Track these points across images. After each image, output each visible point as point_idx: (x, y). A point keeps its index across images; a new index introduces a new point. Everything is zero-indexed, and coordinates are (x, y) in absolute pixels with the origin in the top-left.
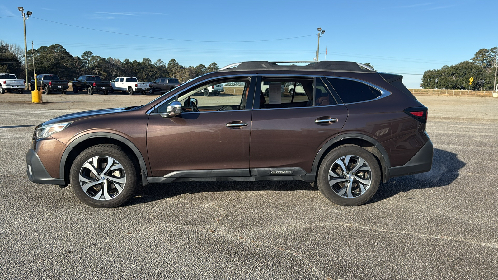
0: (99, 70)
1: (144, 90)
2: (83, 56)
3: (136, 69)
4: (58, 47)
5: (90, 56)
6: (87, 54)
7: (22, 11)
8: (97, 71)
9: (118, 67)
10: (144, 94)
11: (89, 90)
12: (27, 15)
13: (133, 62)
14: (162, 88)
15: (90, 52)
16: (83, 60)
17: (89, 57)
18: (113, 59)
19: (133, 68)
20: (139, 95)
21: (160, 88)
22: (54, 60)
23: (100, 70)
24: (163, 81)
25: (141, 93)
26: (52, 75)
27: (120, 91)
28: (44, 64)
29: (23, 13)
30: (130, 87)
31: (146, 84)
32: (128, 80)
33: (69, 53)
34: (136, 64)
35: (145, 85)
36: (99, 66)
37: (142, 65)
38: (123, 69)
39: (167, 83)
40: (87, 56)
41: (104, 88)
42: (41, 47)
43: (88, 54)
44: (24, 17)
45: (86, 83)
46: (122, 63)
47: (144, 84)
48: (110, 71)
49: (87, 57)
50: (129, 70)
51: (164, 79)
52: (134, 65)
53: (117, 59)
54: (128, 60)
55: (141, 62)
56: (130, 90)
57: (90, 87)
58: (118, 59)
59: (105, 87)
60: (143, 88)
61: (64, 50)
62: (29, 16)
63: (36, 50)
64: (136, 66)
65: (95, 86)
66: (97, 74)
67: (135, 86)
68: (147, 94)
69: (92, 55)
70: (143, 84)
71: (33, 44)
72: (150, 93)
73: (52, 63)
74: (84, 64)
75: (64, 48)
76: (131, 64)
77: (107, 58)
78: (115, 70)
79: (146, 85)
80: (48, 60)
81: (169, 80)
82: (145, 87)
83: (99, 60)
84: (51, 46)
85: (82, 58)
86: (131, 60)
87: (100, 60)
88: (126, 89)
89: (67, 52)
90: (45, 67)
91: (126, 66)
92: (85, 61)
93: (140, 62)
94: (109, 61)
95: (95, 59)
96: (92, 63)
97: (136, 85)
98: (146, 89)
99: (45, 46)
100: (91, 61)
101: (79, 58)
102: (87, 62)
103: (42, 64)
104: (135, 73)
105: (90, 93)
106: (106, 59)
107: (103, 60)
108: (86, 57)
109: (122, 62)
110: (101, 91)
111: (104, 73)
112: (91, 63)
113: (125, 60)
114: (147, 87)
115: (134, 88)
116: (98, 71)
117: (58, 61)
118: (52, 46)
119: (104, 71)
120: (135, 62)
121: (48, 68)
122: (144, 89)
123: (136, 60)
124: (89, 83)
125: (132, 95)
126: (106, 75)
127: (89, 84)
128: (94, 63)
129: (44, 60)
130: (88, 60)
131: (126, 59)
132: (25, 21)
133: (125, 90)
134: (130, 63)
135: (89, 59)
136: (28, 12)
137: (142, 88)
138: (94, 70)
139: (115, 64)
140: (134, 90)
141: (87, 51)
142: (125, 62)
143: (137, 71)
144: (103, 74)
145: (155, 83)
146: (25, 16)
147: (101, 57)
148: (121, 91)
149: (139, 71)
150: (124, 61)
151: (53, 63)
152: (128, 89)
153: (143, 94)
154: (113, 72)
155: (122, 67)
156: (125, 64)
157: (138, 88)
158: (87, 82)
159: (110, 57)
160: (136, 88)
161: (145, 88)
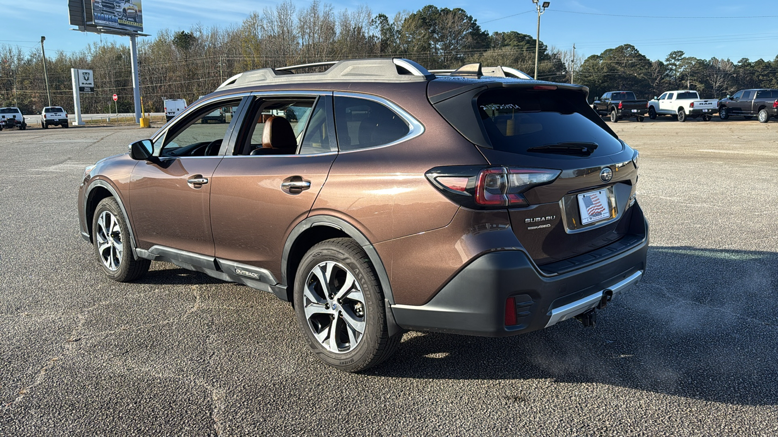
0: (691, 81)
1: (705, 113)
2: (667, 60)
3: (760, 75)
4: (628, 48)
5: (680, 58)
6: (674, 56)
7: (537, 3)
8: (688, 81)
9: (727, 74)
10: (707, 119)
11: (613, 115)
12: (543, 8)
13: (756, 62)
14: (742, 109)
15: (681, 52)
16: (668, 65)
17: (678, 60)
18: (720, 60)
19: (754, 74)
20: (699, 121)
21: (740, 109)
22: (608, 69)
23: (694, 80)
24: (747, 95)
25: (702, 119)
26: (625, 92)
27: (669, 115)
28: (592, 77)
29: (538, 6)
30: (681, 109)
31: (710, 102)
32: (680, 97)
33: (644, 56)
34: (761, 66)
35: (709, 104)
36: (693, 73)
37: (773, 66)
38: (735, 75)
39: (755, 98)
40: (674, 58)
41: (635, 111)
42: (606, 51)
43: (677, 55)
44: (539, 11)
45: (610, 103)
46: (734, 65)
47: (707, 101)
48: (711, 81)
49: (675, 60)
50: (747, 77)
51: (750, 92)
52: (756, 68)
53: (726, 60)
54: (747, 60)
55: (772, 60)
56: (681, 113)
57: (614, 110)
58: (728, 60)
59: (638, 109)
60: (704, 109)
61: (636, 52)
62: (546, 8)
63: (597, 56)
64: (759, 70)
65: (621, 109)
66: (688, 87)
67: (690, 107)
68: (712, 119)
69: (683, 57)
70: (705, 101)
71: (575, 48)
72: (721, 118)
73: (604, 74)
74: (668, 71)
75: (637, 50)
76: (752, 67)
77: (708, 59)
78: (719, 80)
79: (711, 104)
80: (600, 70)
81: (758, 93)
82: (709, 108)
83: (693, 63)
84: (617, 48)
85: (665, 63)
86: (753, 60)
87: (695, 64)
88: (675, 111)
89: (640, 55)
90: (593, 80)
91: (741, 70)
92: (671, 66)
93: (769, 63)
94: (711, 64)
95: (688, 63)
96: (682, 69)
97: (692, 105)
98: (710, 111)
99: (611, 48)
100: (681, 66)
101: (660, 64)
102: (674, 67)
103: (590, 76)
104: (756, 81)
105: (613, 119)
106: (706, 61)
107: (701, 63)
108: (673, 60)
109: (735, 63)
110: (632, 115)
111: (700, 85)
112: (679, 70)
113: (742, 61)
114: (712, 108)
115: (687, 110)
116: (690, 83)
117: (614, 70)
118: (619, 47)
119: (700, 81)
120: (761, 62)
121: (598, 82)
122: (706, 111)
123: (761, 59)
124: (613, 103)
125: (684, 121)
126: (703, 87)
127: (613, 105)
128: (686, 69)
129: (593, 70)
130: (676, 65)
131: (743, 59)
132: (539, 17)
133: (673, 113)
134: (749, 64)
135: (678, 63)
136: (544, 3)
137: (702, 110)
138: (683, 82)
139: (721, 69)
140: (687, 113)
141: (676, 51)
142: (740, 64)
143: (761, 77)
144: (698, 86)
145: (732, 99)
146: (540, 9)
147: (698, 59)
148: (671, 115)
149: (765, 77)
150: (739, 62)
151: (606, 74)
152: (678, 112)
153: (705, 120)
154: (716, 82)
155: (734, 74)
156: (740, 67)
157: (693, 110)
158: (613, 102)
159: (714, 58)
160: (691, 109)
161: (708, 110)
